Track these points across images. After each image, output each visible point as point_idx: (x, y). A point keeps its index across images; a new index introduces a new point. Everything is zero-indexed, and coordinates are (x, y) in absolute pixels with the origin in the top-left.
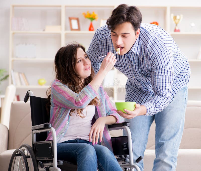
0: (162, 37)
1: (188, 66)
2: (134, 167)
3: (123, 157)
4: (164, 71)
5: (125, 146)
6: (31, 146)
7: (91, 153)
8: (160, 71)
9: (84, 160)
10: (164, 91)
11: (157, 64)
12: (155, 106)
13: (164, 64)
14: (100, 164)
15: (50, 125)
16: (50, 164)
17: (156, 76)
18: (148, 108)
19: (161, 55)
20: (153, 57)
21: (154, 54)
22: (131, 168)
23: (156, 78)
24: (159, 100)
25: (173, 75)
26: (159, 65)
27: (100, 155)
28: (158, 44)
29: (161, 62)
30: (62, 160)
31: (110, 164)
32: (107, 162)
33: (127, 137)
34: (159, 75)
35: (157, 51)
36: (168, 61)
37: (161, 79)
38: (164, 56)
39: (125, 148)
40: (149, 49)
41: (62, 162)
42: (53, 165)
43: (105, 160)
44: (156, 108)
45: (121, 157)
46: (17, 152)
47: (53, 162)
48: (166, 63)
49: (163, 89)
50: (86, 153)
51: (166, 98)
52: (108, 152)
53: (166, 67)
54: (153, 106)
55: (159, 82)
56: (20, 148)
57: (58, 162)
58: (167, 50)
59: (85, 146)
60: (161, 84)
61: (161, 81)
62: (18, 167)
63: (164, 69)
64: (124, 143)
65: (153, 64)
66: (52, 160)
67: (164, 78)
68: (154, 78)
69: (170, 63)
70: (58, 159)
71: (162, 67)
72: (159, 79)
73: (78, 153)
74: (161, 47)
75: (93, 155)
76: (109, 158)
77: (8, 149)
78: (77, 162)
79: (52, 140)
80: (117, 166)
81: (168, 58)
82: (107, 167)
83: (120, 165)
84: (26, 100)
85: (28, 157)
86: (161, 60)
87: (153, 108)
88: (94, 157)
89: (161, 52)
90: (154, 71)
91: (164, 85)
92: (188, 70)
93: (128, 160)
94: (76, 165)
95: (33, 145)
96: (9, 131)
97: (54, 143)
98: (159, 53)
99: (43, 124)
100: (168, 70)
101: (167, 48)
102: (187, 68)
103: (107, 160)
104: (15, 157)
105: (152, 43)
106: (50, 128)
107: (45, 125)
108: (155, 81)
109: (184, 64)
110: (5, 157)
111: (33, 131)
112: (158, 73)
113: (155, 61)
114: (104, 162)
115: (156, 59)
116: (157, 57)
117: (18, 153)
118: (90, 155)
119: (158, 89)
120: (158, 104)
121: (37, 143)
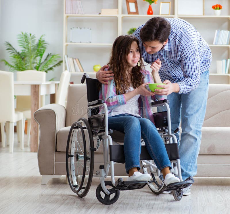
0: (187, 30)
1: (209, 53)
2: (172, 136)
3: (164, 128)
4: (192, 59)
5: (165, 120)
6: (87, 119)
7: (136, 124)
8: (188, 59)
9: (130, 129)
10: (193, 75)
11: (185, 54)
12: (186, 84)
13: (191, 54)
14: (143, 133)
15: (103, 101)
16: (102, 133)
17: (185, 64)
18: (181, 86)
19: (188, 46)
20: (181, 49)
21: (182, 46)
22: (169, 137)
23: (186, 66)
24: (190, 80)
25: (200, 61)
26: (187, 54)
27: (143, 125)
28: (184, 38)
29: (189, 52)
30: (112, 129)
31: (151, 133)
32: (149, 131)
33: (166, 111)
34: (188, 63)
35: (184, 43)
36: (194, 50)
37: (190, 66)
38: (190, 47)
39: (165, 121)
40: (178, 44)
41: (112, 131)
42: (105, 134)
43: (148, 130)
44: (188, 86)
45: (162, 129)
46: (76, 124)
47: (105, 131)
48: (193, 52)
49: (193, 74)
50: (132, 124)
51: (196, 80)
52: (150, 123)
53: (193, 56)
54: (184, 84)
55: (189, 69)
56: (78, 121)
57: (109, 130)
58: (192, 41)
59: (131, 118)
60: (190, 70)
61: (190, 68)
62: (76, 138)
63: (191, 57)
64: (164, 122)
65: (182, 55)
66: (104, 129)
67: (192, 65)
68: (185, 65)
69: (196, 52)
70: (109, 129)
71: (190, 56)
72: (189, 66)
73: (125, 124)
74: (187, 39)
75: (137, 124)
76: (151, 128)
77: (66, 126)
78: (125, 131)
79: (104, 114)
80: (157, 134)
81: (193, 48)
82: (149, 135)
83: (161, 136)
84: (82, 82)
85: (85, 128)
86: (188, 50)
87: (185, 86)
88: (139, 127)
89: (188, 44)
90: (184, 60)
91: (193, 70)
92: (210, 57)
93: (167, 130)
94: (124, 133)
95: (89, 119)
96: (66, 111)
97: (106, 116)
98: (186, 45)
99: (97, 100)
100: (195, 57)
101: (192, 39)
102: (209, 55)
103: (149, 130)
104: (73, 129)
105: (179, 38)
106: (102, 103)
107: (98, 101)
108: (185, 68)
109: (206, 52)
110: (64, 132)
111: (89, 107)
112: (187, 61)
113: (183, 51)
114: (147, 131)
115: (184, 50)
116: (185, 48)
117: (76, 126)
118: (135, 125)
119: (189, 74)
120: (189, 83)
121: (91, 117)
